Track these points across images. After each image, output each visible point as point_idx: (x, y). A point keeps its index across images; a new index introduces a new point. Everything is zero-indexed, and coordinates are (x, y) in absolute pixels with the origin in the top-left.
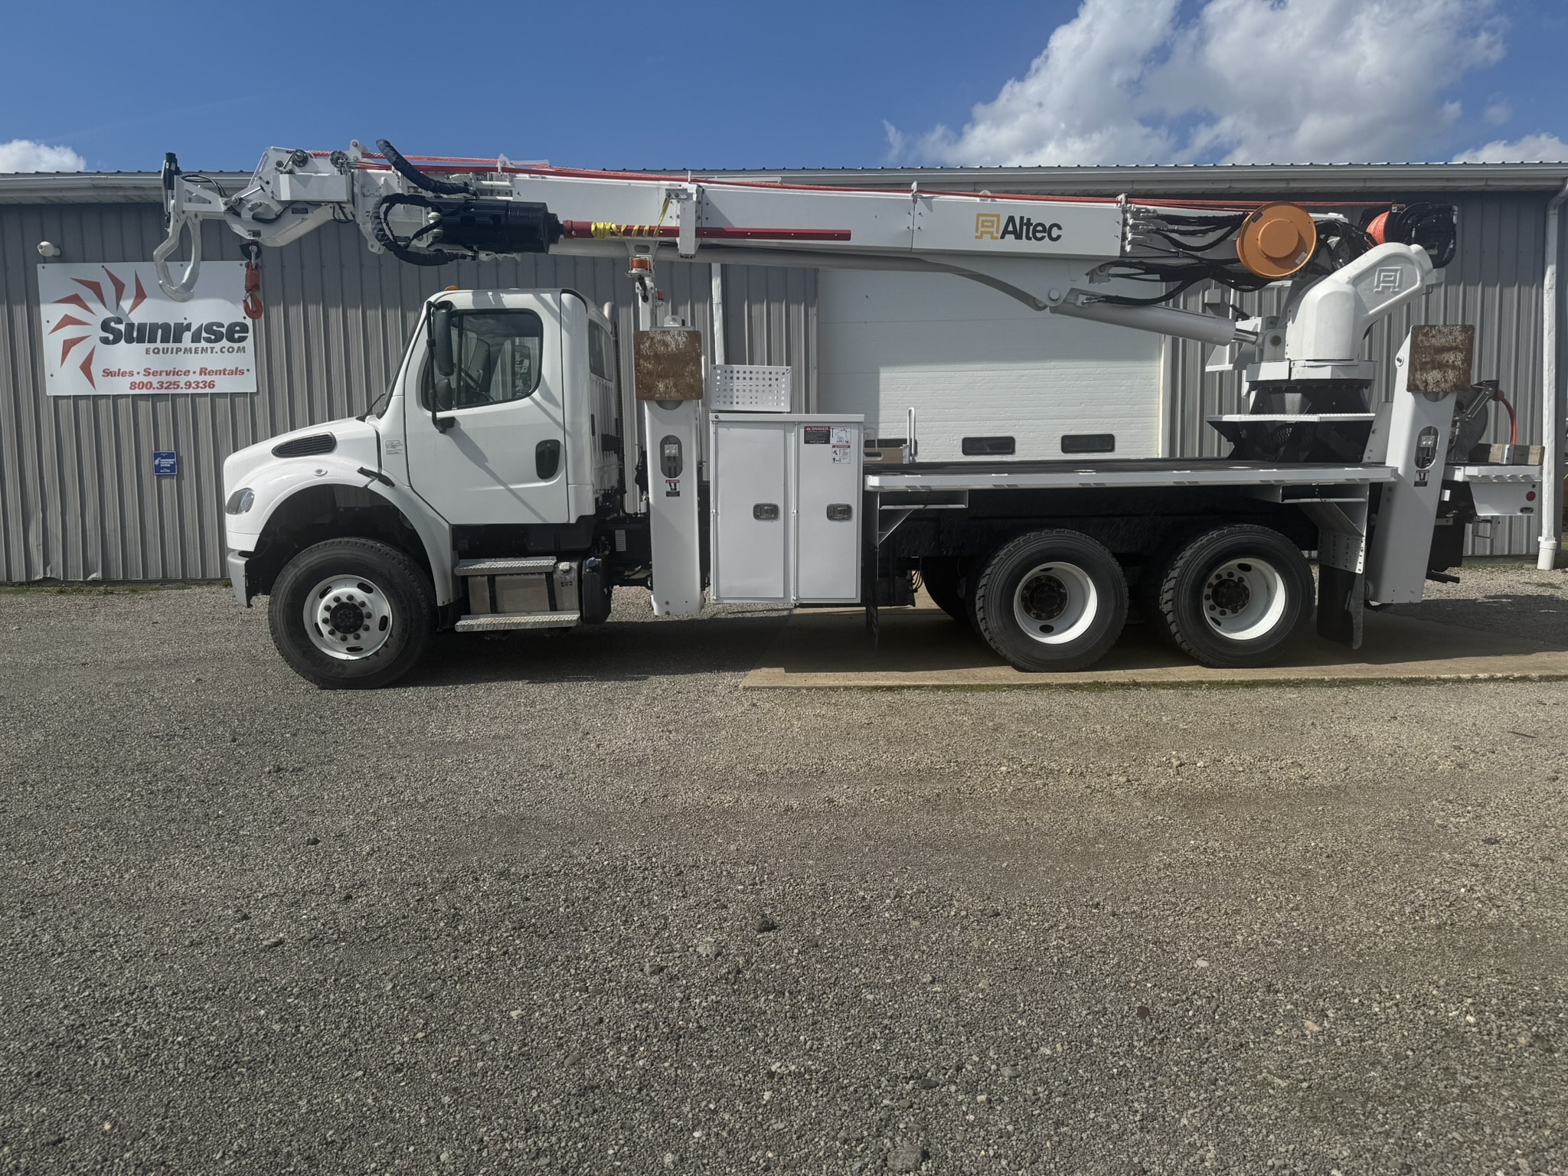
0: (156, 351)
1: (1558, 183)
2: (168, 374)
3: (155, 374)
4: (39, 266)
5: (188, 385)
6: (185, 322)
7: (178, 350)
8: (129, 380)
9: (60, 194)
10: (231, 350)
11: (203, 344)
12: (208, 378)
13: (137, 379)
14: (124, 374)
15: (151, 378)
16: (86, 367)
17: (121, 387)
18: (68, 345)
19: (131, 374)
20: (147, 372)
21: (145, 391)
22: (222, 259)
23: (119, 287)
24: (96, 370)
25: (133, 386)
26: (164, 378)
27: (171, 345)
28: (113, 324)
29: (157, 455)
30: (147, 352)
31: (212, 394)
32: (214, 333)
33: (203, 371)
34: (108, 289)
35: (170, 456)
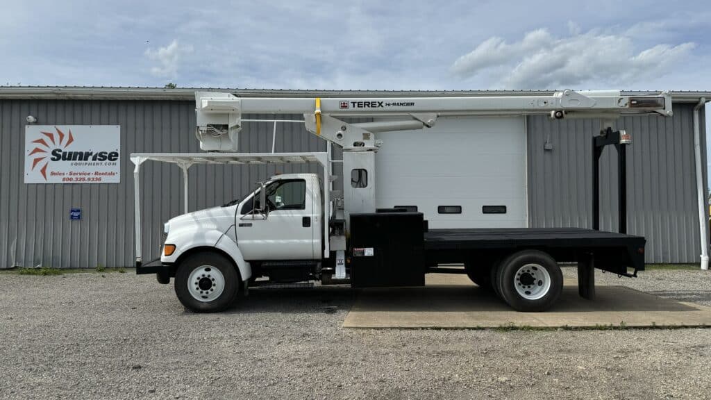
0: (76, 164)
1: (698, 100)
2: (80, 174)
3: (74, 174)
4: (27, 126)
5: (89, 179)
6: (90, 152)
7: (86, 164)
8: (62, 177)
9: (37, 96)
10: (109, 164)
11: (97, 161)
12: (98, 177)
13: (66, 176)
14: (60, 174)
15: (72, 176)
16: (43, 171)
17: (58, 180)
18: (36, 161)
19: (64, 174)
20: (71, 174)
21: (69, 182)
22: (109, 124)
23: (62, 136)
24: (48, 172)
25: (64, 179)
26: (79, 176)
27: (83, 162)
28: (57, 152)
29: (72, 211)
30: (72, 164)
31: (100, 184)
32: (102, 156)
33: (96, 173)
34: (57, 137)
35: (78, 211)
